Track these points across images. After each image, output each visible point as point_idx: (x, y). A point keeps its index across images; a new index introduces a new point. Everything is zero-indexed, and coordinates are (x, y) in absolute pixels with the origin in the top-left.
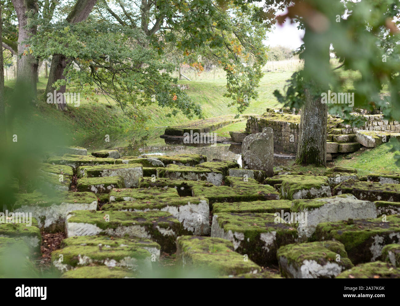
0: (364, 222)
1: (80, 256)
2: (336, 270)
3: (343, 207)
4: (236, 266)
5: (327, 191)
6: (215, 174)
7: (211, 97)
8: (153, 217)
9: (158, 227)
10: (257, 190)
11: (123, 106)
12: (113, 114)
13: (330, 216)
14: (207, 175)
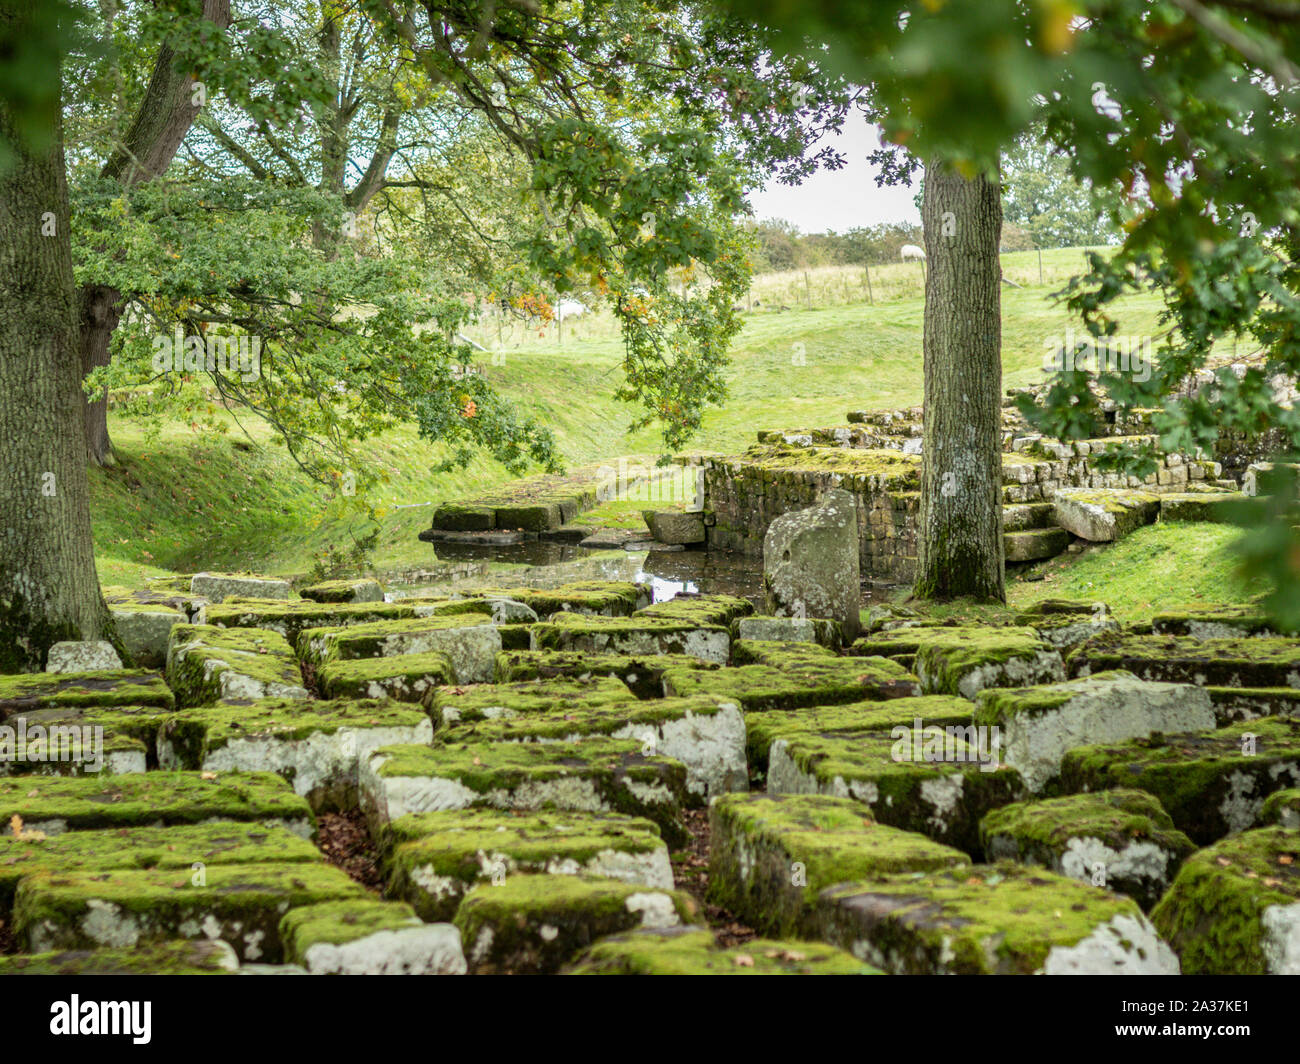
0: (1193, 740)
1: (481, 853)
2: (1153, 860)
3: (1122, 704)
4: (910, 856)
5: (1053, 666)
6: (709, 635)
7: (560, 403)
8: (604, 754)
9: (627, 780)
10: (853, 673)
11: (294, 443)
12: (256, 471)
13: (1090, 731)
14: (684, 639)
